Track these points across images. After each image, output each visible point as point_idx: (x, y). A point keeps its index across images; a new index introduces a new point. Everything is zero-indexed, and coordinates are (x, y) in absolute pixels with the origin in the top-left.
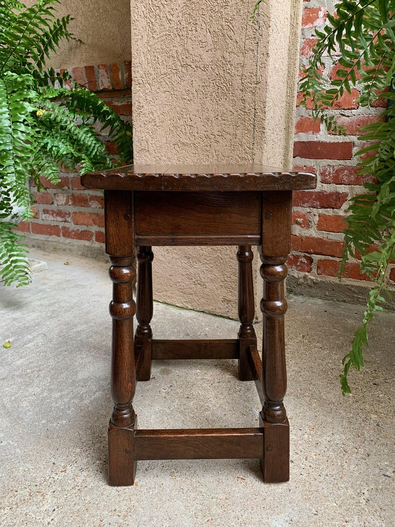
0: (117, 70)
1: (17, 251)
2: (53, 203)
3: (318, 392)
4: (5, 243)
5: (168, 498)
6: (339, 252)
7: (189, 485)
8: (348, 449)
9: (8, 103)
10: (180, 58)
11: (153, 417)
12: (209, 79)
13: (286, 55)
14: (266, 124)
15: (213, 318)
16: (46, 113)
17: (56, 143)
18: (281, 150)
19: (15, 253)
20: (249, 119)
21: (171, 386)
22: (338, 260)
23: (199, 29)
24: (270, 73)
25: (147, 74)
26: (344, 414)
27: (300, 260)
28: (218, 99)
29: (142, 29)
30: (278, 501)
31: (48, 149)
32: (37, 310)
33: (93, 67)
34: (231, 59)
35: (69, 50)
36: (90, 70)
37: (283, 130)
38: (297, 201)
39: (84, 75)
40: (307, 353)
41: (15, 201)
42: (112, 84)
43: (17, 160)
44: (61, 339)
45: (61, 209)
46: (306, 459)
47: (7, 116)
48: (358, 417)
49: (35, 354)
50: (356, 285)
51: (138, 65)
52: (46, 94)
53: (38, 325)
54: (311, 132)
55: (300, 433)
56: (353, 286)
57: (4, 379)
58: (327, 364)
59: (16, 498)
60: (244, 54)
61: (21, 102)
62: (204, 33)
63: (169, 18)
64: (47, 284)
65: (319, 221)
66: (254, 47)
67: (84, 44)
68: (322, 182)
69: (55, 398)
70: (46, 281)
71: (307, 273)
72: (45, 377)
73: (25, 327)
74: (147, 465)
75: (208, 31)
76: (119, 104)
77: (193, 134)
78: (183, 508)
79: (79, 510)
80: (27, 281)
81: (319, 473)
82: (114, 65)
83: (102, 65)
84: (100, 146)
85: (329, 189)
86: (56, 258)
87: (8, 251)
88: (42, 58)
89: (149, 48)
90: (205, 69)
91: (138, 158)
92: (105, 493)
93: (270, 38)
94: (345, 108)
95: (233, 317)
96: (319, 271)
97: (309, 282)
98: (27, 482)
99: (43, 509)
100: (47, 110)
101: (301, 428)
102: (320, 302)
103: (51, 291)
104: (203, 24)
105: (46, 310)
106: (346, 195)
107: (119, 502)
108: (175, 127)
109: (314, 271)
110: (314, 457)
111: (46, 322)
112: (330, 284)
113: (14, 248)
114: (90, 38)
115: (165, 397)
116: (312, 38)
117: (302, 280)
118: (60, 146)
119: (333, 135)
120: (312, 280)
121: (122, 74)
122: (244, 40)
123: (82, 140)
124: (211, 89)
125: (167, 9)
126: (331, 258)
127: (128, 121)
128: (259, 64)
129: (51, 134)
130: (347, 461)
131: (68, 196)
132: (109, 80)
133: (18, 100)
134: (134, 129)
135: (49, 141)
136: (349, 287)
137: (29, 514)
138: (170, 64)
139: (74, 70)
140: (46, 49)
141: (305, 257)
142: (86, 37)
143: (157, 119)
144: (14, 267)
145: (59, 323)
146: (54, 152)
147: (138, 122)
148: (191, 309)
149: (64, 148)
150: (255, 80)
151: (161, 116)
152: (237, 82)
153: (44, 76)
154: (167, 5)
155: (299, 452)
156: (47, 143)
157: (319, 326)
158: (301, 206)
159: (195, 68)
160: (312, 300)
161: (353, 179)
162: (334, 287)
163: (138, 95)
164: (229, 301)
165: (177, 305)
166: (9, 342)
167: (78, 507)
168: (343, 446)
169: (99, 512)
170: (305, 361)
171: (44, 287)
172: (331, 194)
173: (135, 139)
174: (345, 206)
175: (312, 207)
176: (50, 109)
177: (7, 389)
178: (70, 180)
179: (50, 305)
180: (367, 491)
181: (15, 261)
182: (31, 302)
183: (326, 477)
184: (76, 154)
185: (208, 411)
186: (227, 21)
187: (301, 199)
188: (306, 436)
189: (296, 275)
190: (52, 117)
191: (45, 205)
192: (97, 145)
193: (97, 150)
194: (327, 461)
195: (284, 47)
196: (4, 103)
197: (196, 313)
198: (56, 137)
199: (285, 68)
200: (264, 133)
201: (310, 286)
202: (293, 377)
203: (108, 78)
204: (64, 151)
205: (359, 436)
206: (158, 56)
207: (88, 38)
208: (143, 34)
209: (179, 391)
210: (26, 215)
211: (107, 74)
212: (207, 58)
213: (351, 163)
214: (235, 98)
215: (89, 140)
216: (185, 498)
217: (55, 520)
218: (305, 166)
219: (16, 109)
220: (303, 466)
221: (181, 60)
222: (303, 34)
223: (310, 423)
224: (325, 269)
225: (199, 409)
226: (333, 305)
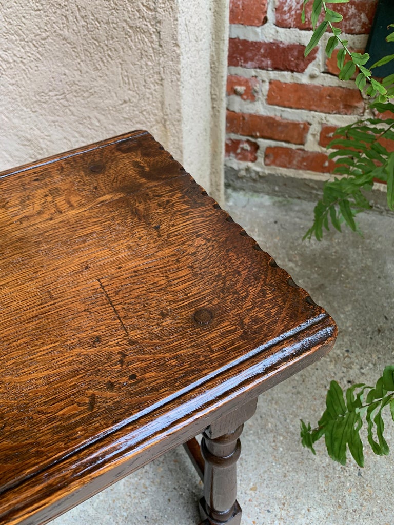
6: (296, 136)
22: (294, 147)
27: (241, 145)
38: (236, 58)
50: (316, 179)
56: (311, 180)
65: (270, 90)
68: (280, 24)
71: (250, 164)
85: (288, 39)
96: (267, 160)
97: (253, 175)
101: (269, 508)
102: (266, 200)
109: (261, 160)
112: (282, 177)
117: (243, 173)
120: (257, 173)
126: (284, 144)
136: (307, 182)
141: (248, 141)
158: (241, 66)
160: (256, 198)
162: (286, 182)
172: (291, 48)
174: (312, 68)
175: (259, 68)
187: (242, 54)
189: (235, 167)
201: (254, 181)
205: (340, 506)
224: (275, 158)
225: (133, 495)
226: (284, 205)
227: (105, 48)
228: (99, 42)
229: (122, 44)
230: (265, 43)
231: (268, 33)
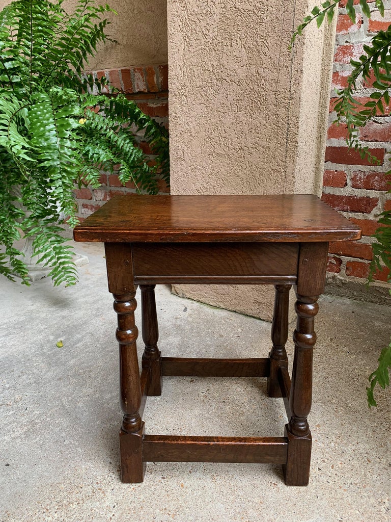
0: (152, 74)
1: (65, 254)
2: (91, 199)
3: (344, 400)
4: (53, 246)
5: (210, 500)
6: (367, 255)
7: (228, 488)
8: (371, 458)
9: (54, 119)
10: (215, 72)
11: (194, 420)
12: (243, 93)
13: (319, 67)
14: (299, 138)
15: (244, 318)
16: (87, 122)
17: (96, 151)
18: (313, 159)
19: (63, 255)
20: (282, 133)
21: (208, 390)
22: (367, 262)
23: (234, 45)
24: (304, 89)
25: (183, 86)
26: (368, 423)
27: (330, 260)
28: (252, 112)
29: (178, 43)
30: (307, 507)
31: (89, 157)
32: (83, 308)
33: (129, 70)
34: (265, 75)
35: (105, 50)
36: (126, 73)
37: (315, 139)
39: (121, 77)
40: (335, 358)
41: (62, 210)
42: (147, 87)
43: (64, 174)
44: (107, 338)
45: (99, 204)
46: (332, 467)
47: (54, 132)
48: (382, 427)
49: (84, 354)
50: (384, 287)
51: (175, 77)
52: (86, 102)
53: (85, 323)
54: (343, 138)
55: (327, 441)
56: (380, 288)
57: (60, 379)
58: (353, 370)
59: (81, 494)
60: (278, 70)
61: (67, 118)
62: (239, 49)
63: (205, 32)
64: (89, 279)
66: (288, 64)
67: (119, 44)
68: (353, 186)
69: (106, 399)
70: (89, 276)
71: (336, 274)
72: (95, 378)
73: (73, 326)
74: (191, 468)
75: (243, 46)
76: (154, 106)
77: (228, 145)
78: (223, 509)
79: (135, 508)
80: (74, 282)
81: (344, 481)
82: (150, 69)
83: (138, 69)
84: (137, 152)
85: (360, 194)
86: (95, 250)
87: (56, 253)
88: (81, 63)
89: (185, 62)
90: (239, 83)
91: (174, 166)
92: (156, 492)
93: (304, 56)
94: (378, 115)
95: (264, 318)
96: (348, 272)
97: (338, 282)
98: (89, 480)
99: (105, 505)
100: (88, 119)
101: (328, 436)
102: (348, 301)
103: (94, 287)
104: (239, 40)
105: (91, 307)
106: (377, 200)
107: (168, 501)
108: (210, 138)
109: (343, 271)
110: (340, 465)
111: (92, 321)
112: (358, 284)
113: (61, 250)
114: (125, 38)
115: (203, 401)
116: (345, 44)
117: (330, 280)
118: (100, 153)
119: (365, 141)
120: (341, 280)
121: (157, 78)
122: (278, 57)
123: (121, 146)
124: (245, 103)
125: (203, 24)
126: (360, 260)
127: (162, 123)
128: (293, 80)
129: (92, 141)
130: (370, 470)
131: (106, 193)
132: (145, 83)
133: (64, 116)
134: (170, 138)
135: (90, 148)
136: (376, 288)
137: (94, 509)
138: (206, 77)
139: (111, 73)
140: (84, 54)
141: (334, 258)
142: (121, 38)
143: (193, 130)
144: (63, 268)
145: (104, 321)
146: (95, 159)
147: (175, 132)
148: (223, 309)
149: (104, 155)
150: (289, 96)
151: (197, 127)
152: (271, 97)
153: (84, 82)
154: (203, 20)
155: (326, 460)
156: (89, 151)
157: (347, 329)
159: (230, 82)
160: (340, 300)
161: (383, 185)
162: (362, 288)
163: (175, 105)
164: (260, 303)
165: (211, 304)
166: (61, 341)
167: (133, 505)
168: (366, 455)
169: (152, 510)
170: (333, 366)
171: (86, 283)
172: (362, 199)
173: (171, 148)
174: (375, 211)
175: (342, 211)
176: (90, 118)
177: (64, 389)
178: (108, 177)
179: (94, 303)
180: (388, 500)
181: (63, 263)
182: (77, 299)
183: (351, 486)
184: (115, 160)
185: (243, 415)
186: (262, 37)
187: (331, 203)
188: (333, 444)
190: (93, 126)
191: (84, 200)
192: (135, 151)
193: (135, 155)
194: (352, 470)
195: (317, 59)
196: (51, 120)
197: (229, 312)
198: (97, 144)
199: (318, 80)
200: (297, 147)
201: (339, 286)
202: (321, 383)
203: (143, 81)
204: (104, 158)
205: (382, 446)
206: (194, 70)
207: (123, 39)
208: (179, 48)
209: (216, 395)
210: (72, 222)
211: (143, 77)
212: (242, 73)
213: (382, 169)
214: (268, 112)
215: (127, 146)
216: (225, 500)
217: (115, 515)
218: (336, 171)
219: (62, 126)
220: (330, 474)
221: (216, 74)
222: (337, 40)
223: (336, 432)
224: (354, 270)
225: (234, 414)
226: (360, 305)
227: (258, 180)
228: (255, 177)
229: (267, 177)
230: (346, 196)
231: (347, 191)
